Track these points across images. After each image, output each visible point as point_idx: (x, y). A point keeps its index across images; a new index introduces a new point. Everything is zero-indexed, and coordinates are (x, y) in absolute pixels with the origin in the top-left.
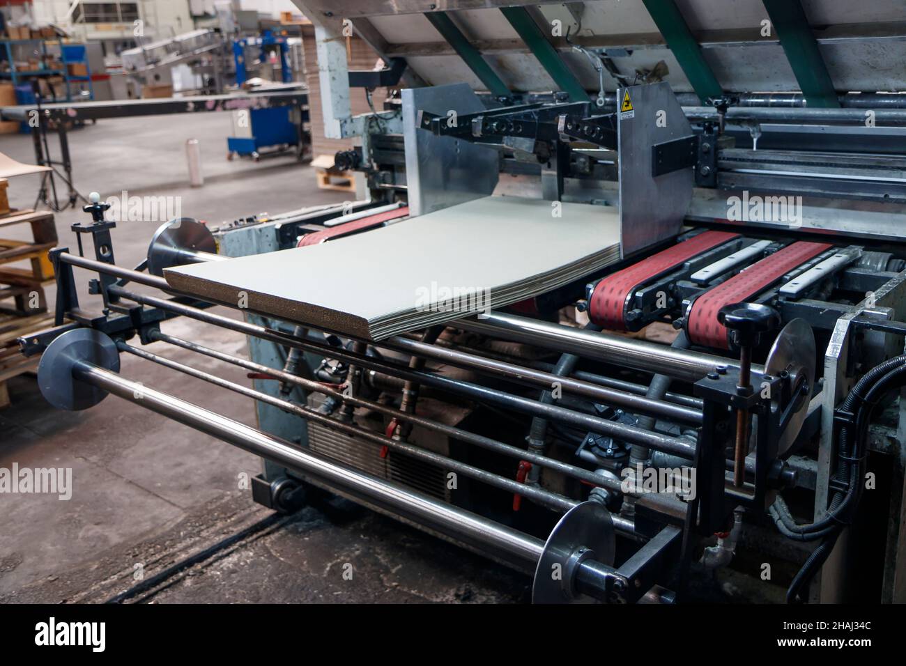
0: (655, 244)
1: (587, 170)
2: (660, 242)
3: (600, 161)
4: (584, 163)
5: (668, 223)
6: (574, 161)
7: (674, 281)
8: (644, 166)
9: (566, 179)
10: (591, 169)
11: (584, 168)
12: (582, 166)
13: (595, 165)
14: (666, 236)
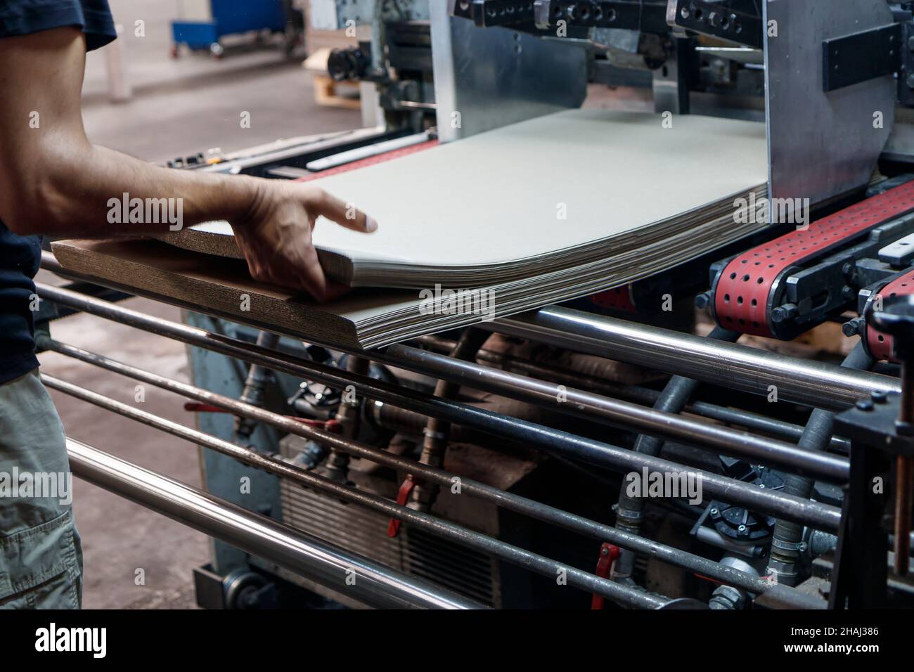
0: (829, 199)
1: (727, 79)
2: (837, 196)
3: (748, 65)
4: (722, 68)
5: (850, 166)
6: (706, 64)
7: (852, 260)
8: (809, 73)
9: (693, 95)
10: (733, 77)
11: (721, 76)
12: (718, 72)
13: (740, 72)
14: (847, 187)
